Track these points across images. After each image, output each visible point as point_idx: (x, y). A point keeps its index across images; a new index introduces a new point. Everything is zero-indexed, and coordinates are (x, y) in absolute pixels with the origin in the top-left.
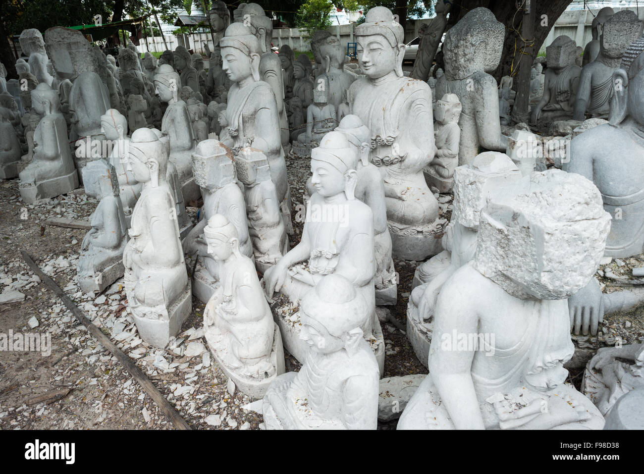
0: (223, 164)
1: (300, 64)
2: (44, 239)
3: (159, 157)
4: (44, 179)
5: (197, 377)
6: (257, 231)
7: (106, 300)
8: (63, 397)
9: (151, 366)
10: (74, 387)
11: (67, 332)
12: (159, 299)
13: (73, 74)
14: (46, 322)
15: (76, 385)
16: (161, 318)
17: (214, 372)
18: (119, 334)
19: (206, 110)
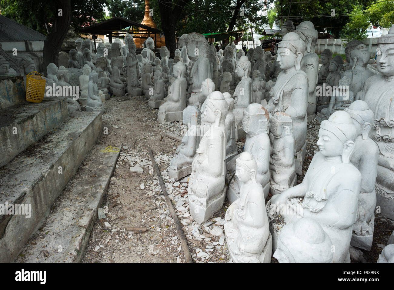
0: (261, 120)
1: (335, 62)
2: (161, 143)
3: (222, 110)
4: (169, 111)
5: (213, 250)
6: (276, 167)
7: (180, 185)
8: (142, 232)
9: (190, 232)
10: (149, 229)
11: (156, 197)
12: (204, 194)
13: (196, 58)
14: (148, 188)
15: (151, 228)
16: (202, 206)
17: (224, 250)
18: (180, 207)
19: (265, 85)
